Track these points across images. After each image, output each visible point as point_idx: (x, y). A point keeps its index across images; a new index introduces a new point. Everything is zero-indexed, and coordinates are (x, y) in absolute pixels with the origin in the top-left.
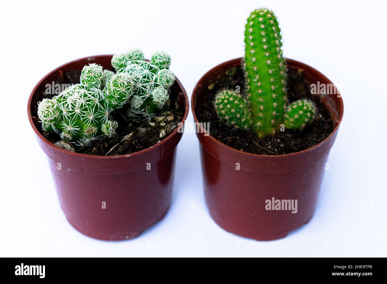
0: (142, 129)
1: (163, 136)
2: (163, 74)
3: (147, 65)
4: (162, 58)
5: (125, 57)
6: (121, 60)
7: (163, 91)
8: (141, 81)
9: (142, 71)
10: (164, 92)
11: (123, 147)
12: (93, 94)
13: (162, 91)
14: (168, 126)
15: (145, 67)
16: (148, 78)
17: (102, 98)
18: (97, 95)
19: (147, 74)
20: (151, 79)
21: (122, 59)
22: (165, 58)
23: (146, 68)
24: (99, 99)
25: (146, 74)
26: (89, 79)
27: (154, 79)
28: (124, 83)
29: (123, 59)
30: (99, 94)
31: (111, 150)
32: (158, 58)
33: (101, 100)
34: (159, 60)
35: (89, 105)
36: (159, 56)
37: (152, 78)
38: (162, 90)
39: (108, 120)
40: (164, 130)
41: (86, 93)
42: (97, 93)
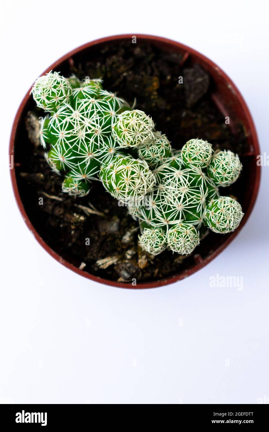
0: (115, 224)
1: (100, 266)
2: (180, 235)
3: (195, 201)
4: (219, 220)
5: (199, 160)
6: (190, 157)
7: (156, 244)
8: (158, 206)
9: (177, 200)
10: (155, 247)
11: (61, 215)
12: (99, 145)
13: (156, 242)
14: (127, 263)
15: (188, 200)
16: (168, 215)
17: (101, 160)
18: (99, 152)
19: (173, 209)
20: (169, 219)
21: (192, 158)
22: (221, 225)
23: (186, 203)
24: (97, 157)
25: (174, 207)
26: (119, 129)
27: (172, 223)
28: (125, 187)
29: (195, 159)
30: (104, 153)
31: (54, 197)
32: (217, 214)
33: (98, 160)
34: (213, 216)
35: (76, 148)
36: (219, 214)
37: (172, 219)
38: (158, 242)
39: (79, 181)
40: (117, 261)
41: (96, 135)
42: (104, 151)
